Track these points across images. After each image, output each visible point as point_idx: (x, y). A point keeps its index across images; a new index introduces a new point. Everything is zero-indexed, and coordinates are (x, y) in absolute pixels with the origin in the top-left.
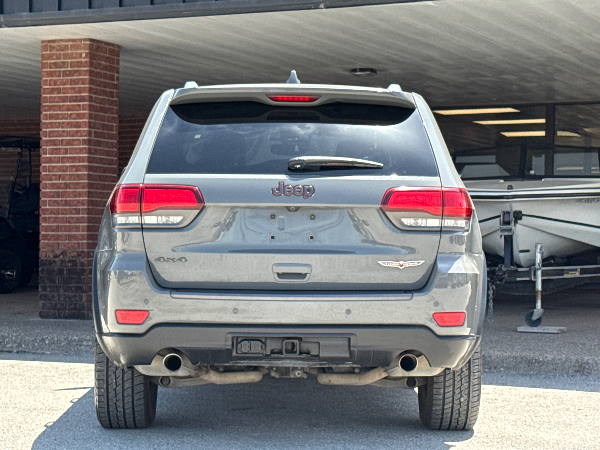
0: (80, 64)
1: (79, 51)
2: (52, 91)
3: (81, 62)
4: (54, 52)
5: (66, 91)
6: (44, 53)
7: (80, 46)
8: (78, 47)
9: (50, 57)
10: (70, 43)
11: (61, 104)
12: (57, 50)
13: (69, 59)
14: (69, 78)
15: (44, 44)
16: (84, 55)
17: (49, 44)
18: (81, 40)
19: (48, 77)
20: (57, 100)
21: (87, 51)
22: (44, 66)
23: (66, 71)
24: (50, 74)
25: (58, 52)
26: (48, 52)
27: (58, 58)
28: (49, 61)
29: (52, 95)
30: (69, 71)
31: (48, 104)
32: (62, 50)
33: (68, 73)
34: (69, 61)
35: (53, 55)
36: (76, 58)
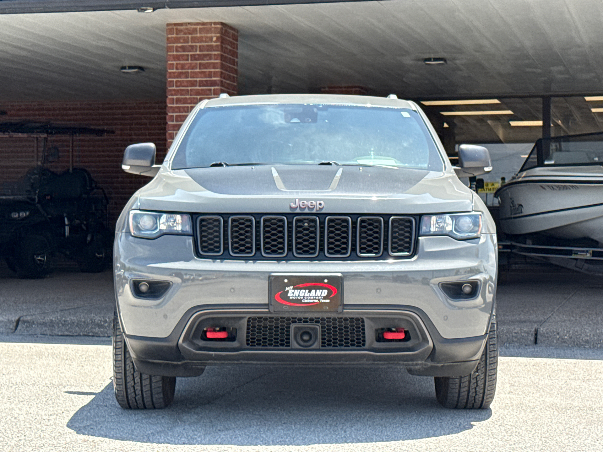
0: (210, 48)
1: (209, 35)
2: (179, 75)
3: (211, 46)
4: (181, 35)
5: (194, 75)
6: (170, 36)
7: (210, 29)
8: (209, 31)
9: (177, 40)
10: (199, 27)
11: (189, 88)
12: (185, 34)
13: (198, 42)
14: (198, 62)
15: (170, 27)
16: (214, 39)
17: (175, 27)
18: (211, 23)
19: (175, 61)
20: (185, 84)
21: (218, 35)
22: (169, 49)
23: (194, 55)
24: (177, 58)
25: (186, 36)
26: (174, 36)
27: (186, 41)
28: (175, 45)
29: (180, 79)
30: (198, 55)
31: (174, 88)
32: (190, 34)
33: (197, 56)
34: (198, 44)
35: (180, 38)
36: (206, 42)
